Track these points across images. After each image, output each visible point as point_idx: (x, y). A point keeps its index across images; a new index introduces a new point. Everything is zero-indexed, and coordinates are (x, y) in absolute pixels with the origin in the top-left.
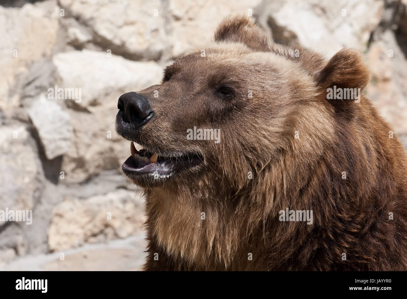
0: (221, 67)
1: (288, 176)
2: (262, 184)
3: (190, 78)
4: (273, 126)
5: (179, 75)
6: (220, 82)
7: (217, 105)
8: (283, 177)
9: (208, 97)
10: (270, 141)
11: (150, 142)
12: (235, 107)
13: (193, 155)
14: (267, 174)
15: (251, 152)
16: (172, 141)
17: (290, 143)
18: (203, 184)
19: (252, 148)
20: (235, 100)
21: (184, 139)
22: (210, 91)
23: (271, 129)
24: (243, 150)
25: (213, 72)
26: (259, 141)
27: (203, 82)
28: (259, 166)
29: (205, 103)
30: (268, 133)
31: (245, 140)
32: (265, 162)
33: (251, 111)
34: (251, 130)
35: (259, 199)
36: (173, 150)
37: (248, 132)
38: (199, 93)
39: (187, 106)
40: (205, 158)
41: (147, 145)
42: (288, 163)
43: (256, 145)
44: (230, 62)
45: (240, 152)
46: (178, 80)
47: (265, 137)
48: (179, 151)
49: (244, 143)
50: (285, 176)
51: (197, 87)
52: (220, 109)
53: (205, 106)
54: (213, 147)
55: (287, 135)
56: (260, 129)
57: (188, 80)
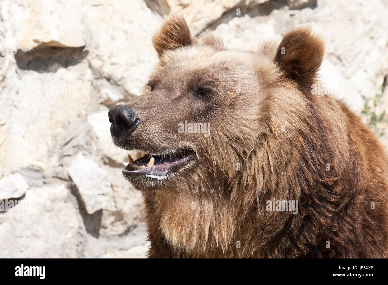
0: (195, 72)
1: (273, 155)
2: (250, 169)
3: (170, 85)
4: (251, 115)
5: (160, 86)
6: (197, 84)
7: (198, 105)
8: (268, 157)
9: (189, 99)
10: (251, 129)
11: (144, 145)
12: (215, 105)
13: (185, 150)
14: (254, 159)
15: (236, 141)
16: (163, 140)
17: (269, 126)
18: (199, 178)
19: (236, 138)
20: (213, 98)
21: (174, 137)
22: (190, 94)
23: (250, 117)
24: (228, 141)
25: (190, 78)
26: (241, 131)
27: (182, 87)
28: (245, 153)
29: (187, 105)
30: (248, 122)
31: (229, 132)
32: (249, 149)
33: (230, 105)
34: (232, 122)
35: (251, 182)
36: (165, 148)
37: (230, 124)
38: (180, 97)
39: (171, 109)
40: (197, 152)
41: (142, 148)
42: (271, 144)
43: (240, 135)
44: (201, 66)
45: (226, 143)
46: (160, 89)
47: (246, 126)
48: (171, 149)
49: (228, 134)
50: (270, 156)
51: (178, 92)
52: (201, 109)
53: (187, 108)
54: (202, 141)
55: (266, 120)
56: (240, 119)
57: (169, 88)
